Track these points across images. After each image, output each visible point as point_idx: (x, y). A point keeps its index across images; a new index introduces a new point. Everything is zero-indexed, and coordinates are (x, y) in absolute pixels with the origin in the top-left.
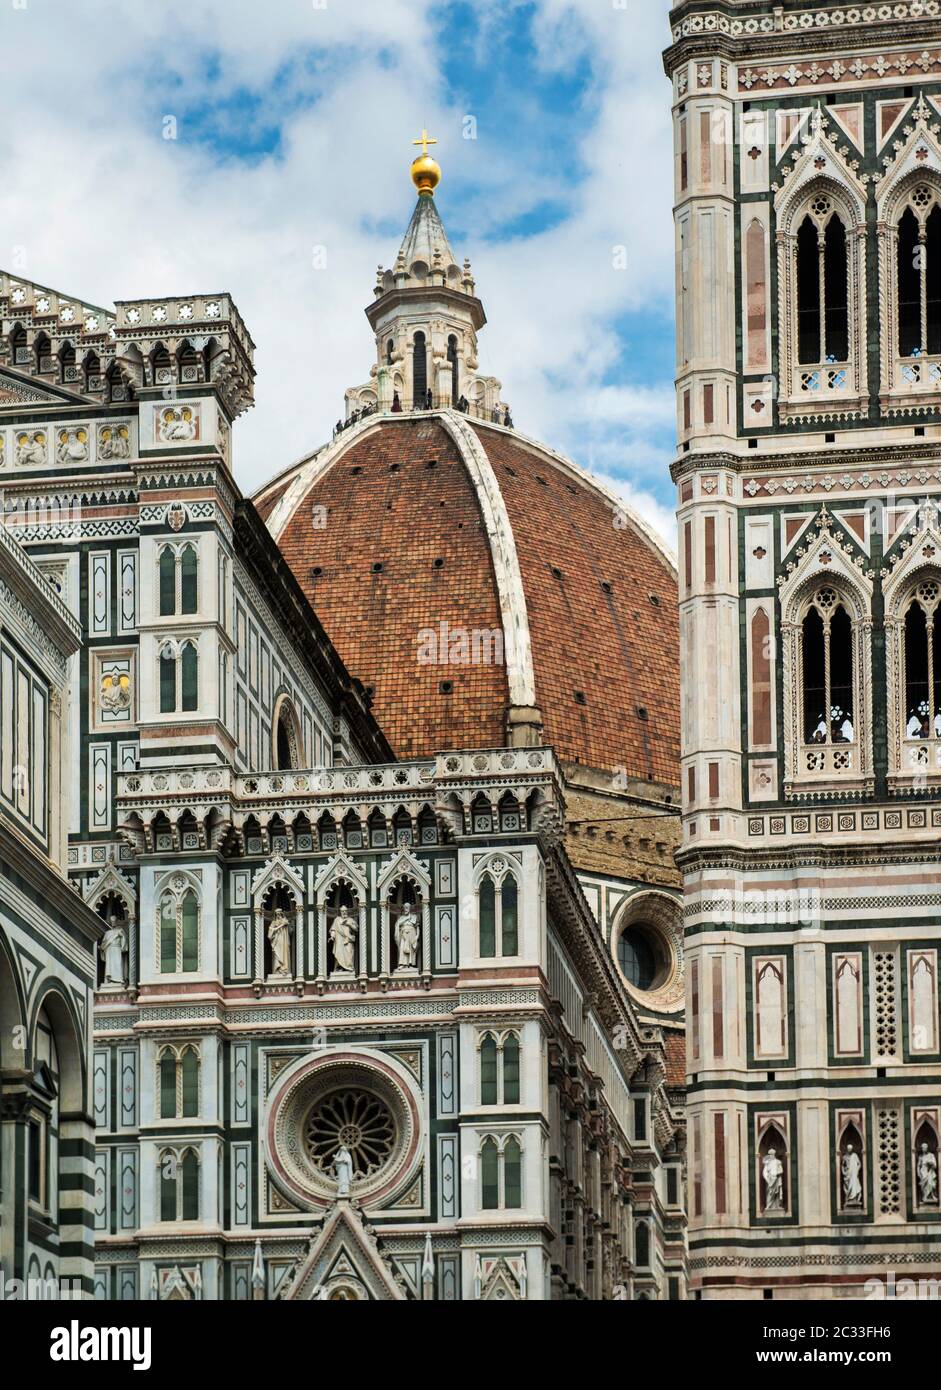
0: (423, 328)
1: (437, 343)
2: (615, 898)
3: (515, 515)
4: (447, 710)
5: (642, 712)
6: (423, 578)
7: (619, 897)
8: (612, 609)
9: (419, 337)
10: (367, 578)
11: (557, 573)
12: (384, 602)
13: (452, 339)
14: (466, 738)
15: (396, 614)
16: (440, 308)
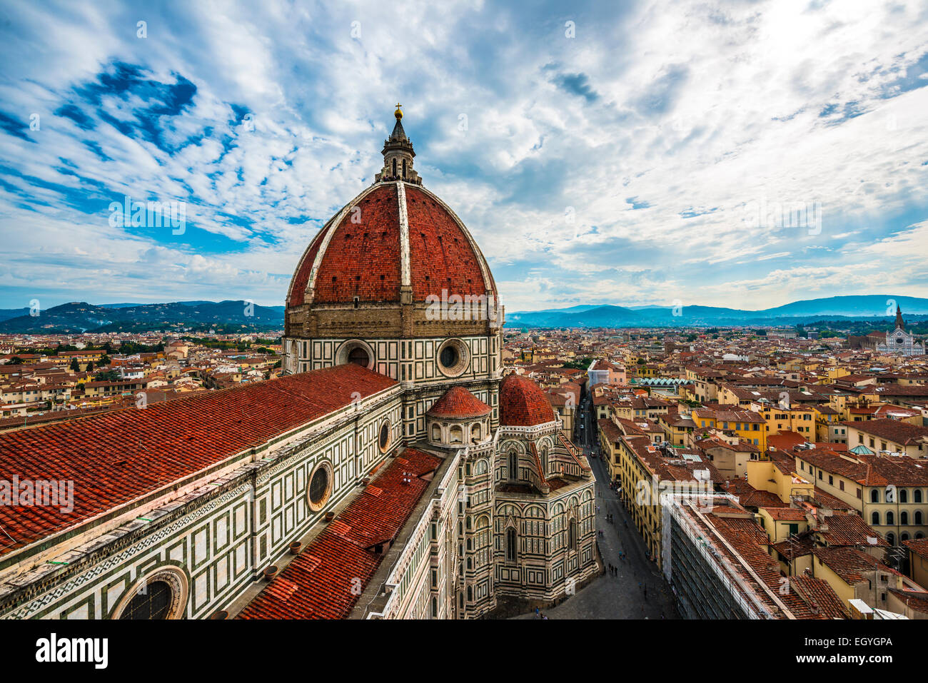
0: (395, 157)
1: (400, 161)
2: (438, 344)
3: (410, 216)
4: (382, 285)
5: (449, 279)
6: (379, 239)
7: (440, 343)
8: (442, 245)
9: (394, 160)
10: (362, 238)
11: (423, 235)
12: (366, 247)
13: (404, 160)
14: (388, 295)
15: (369, 251)
16: (401, 152)
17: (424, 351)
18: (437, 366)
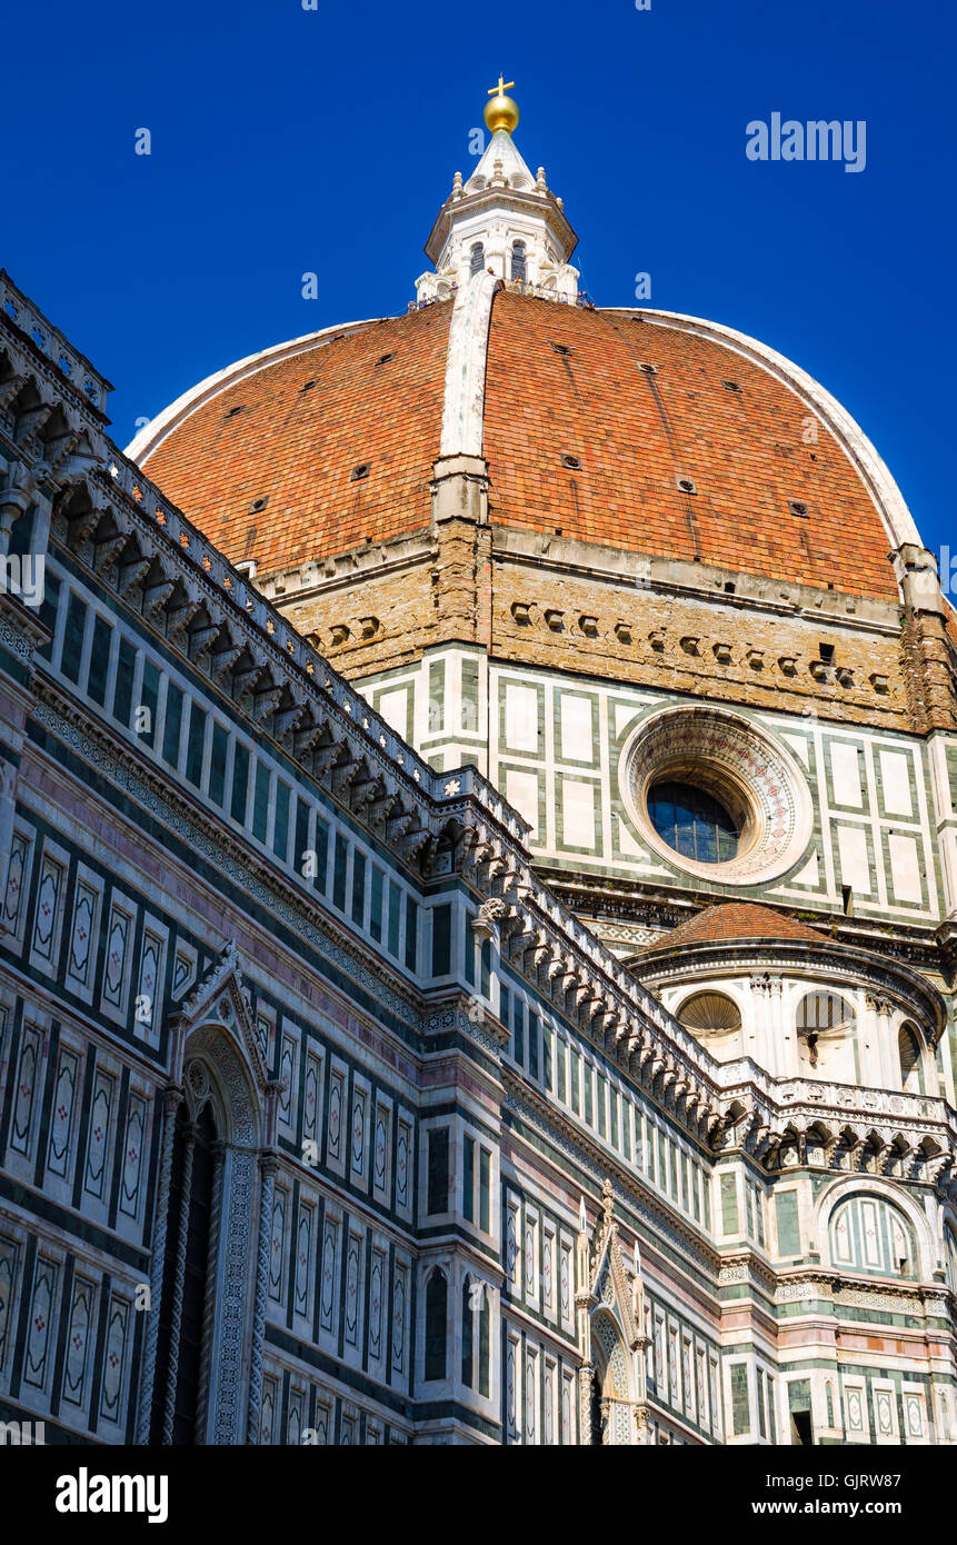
2: (624, 715)
4: (358, 498)
5: (688, 484)
7: (633, 710)
11: (559, 350)
13: (518, 245)
14: (379, 523)
17: (549, 729)
18: (619, 813)
